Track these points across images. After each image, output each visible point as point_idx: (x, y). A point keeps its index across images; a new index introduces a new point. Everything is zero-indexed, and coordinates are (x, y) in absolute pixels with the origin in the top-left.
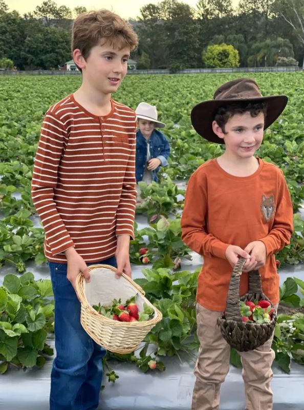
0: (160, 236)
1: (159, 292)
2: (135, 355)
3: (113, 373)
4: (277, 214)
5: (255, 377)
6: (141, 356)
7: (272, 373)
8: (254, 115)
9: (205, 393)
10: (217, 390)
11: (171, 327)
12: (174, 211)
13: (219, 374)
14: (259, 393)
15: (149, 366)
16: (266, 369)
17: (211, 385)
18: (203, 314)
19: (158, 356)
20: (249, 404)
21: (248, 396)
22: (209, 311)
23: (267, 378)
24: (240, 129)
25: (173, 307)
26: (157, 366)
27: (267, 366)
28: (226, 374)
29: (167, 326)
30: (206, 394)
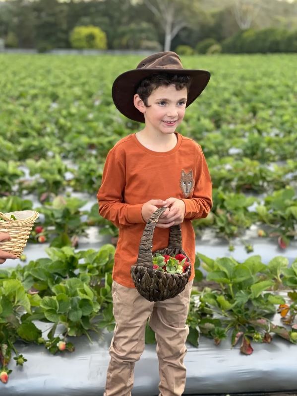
0: (57, 215)
1: (65, 271)
2: (43, 337)
3: (21, 356)
4: (196, 189)
5: (170, 354)
6: (49, 338)
7: (186, 348)
8: (179, 88)
9: (119, 373)
10: (132, 368)
11: (81, 307)
12: (64, 189)
13: (135, 352)
14: (173, 369)
15: (58, 347)
16: (181, 345)
17: (127, 364)
18: (120, 292)
19: (68, 336)
20: (163, 381)
21: (163, 372)
22: (126, 289)
23: (181, 355)
24: (164, 102)
25: (82, 286)
26: (66, 347)
27: (182, 342)
28: (142, 352)
29: (76, 306)
30: (121, 373)
